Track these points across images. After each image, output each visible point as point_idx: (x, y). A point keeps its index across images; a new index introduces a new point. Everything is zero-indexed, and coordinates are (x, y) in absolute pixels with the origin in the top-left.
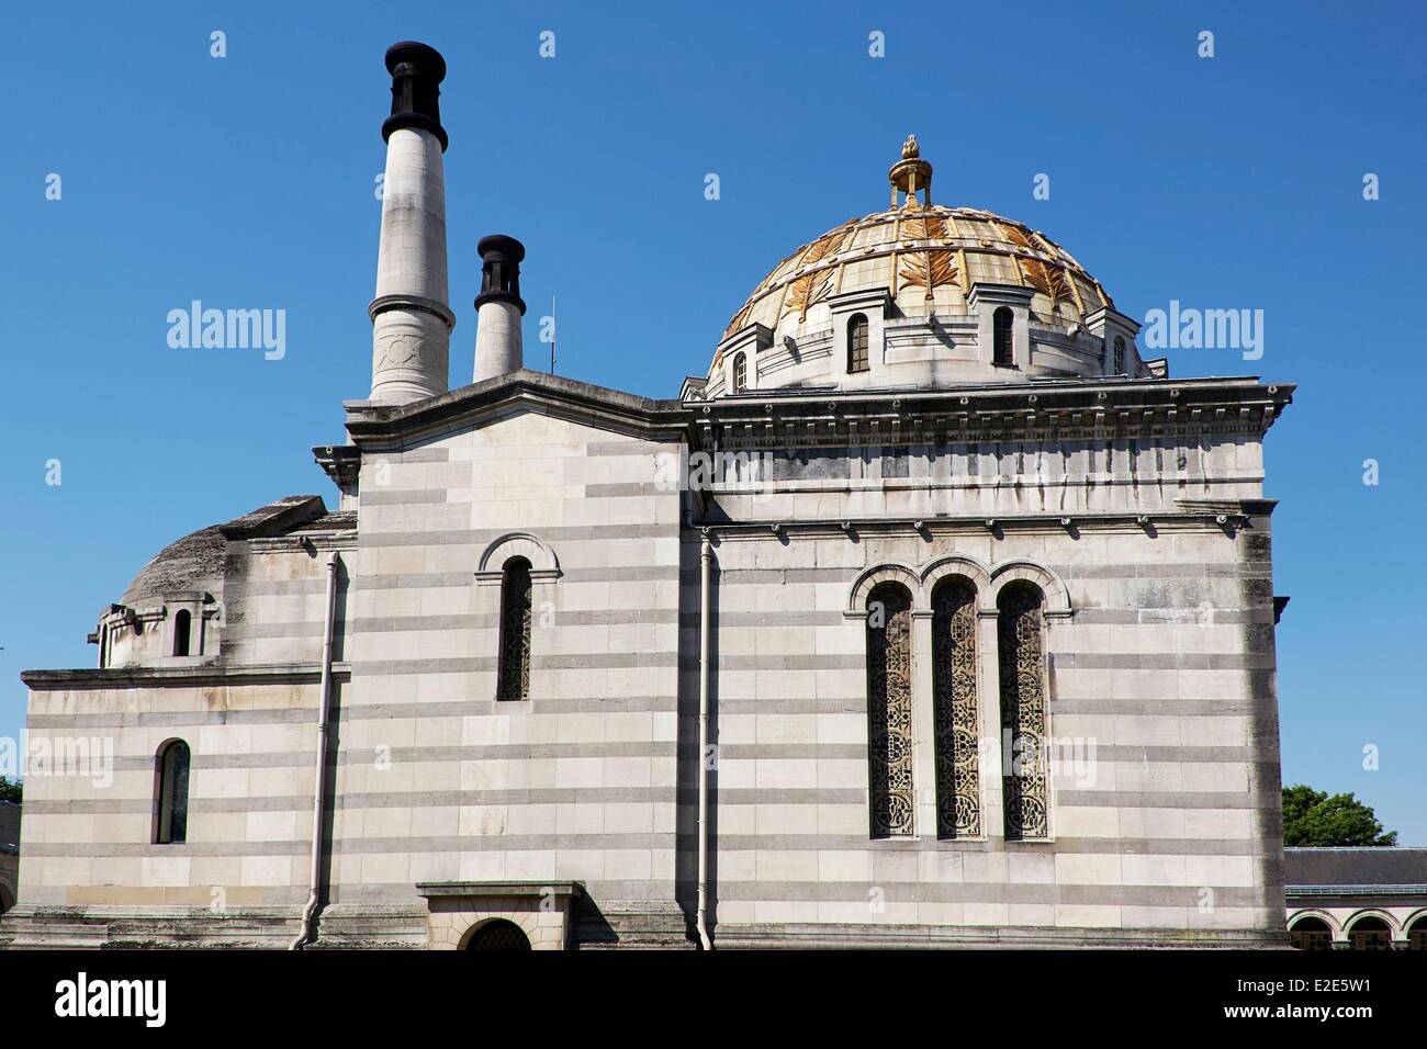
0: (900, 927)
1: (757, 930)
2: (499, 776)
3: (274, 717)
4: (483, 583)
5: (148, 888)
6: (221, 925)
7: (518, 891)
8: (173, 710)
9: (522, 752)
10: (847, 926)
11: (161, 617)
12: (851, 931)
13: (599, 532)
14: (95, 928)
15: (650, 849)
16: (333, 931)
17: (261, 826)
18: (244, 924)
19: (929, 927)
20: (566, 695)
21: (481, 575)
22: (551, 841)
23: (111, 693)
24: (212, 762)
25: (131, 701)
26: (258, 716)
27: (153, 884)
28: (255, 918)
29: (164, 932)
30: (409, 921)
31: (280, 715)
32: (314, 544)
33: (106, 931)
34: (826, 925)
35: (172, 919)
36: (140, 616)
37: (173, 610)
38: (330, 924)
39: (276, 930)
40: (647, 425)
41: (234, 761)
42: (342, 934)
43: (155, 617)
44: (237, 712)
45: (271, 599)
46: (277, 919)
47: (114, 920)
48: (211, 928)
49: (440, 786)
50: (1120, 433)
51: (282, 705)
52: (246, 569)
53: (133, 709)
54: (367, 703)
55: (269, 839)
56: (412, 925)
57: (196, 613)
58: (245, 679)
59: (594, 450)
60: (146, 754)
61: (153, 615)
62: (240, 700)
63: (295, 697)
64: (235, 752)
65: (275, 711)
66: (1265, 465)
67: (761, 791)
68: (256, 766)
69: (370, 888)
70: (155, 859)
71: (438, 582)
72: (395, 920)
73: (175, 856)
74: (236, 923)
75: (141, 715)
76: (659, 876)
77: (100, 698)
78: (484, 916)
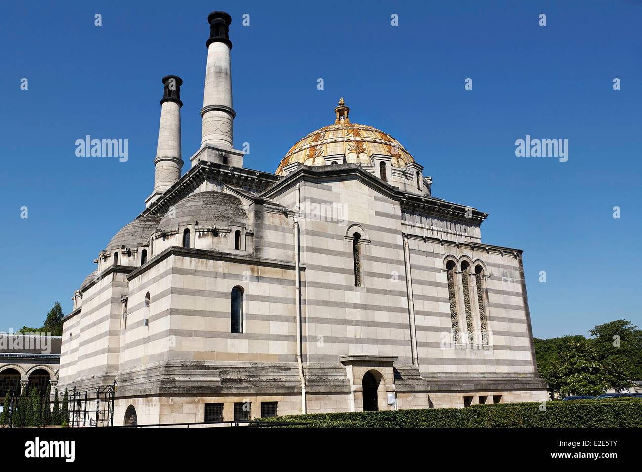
0: (464, 373)
1: (430, 375)
2: (357, 315)
3: (277, 282)
4: (347, 240)
5: (230, 353)
6: (266, 370)
7: (382, 360)
8: (238, 273)
9: (364, 307)
10: (452, 373)
11: (229, 231)
12: (453, 375)
13: (381, 229)
14: (213, 372)
15: (404, 346)
16: (313, 374)
17: (276, 328)
18: (275, 370)
19: (470, 373)
20: (375, 287)
21: (347, 237)
22: (376, 341)
23: (211, 262)
24: (254, 298)
25: (220, 266)
26: (271, 280)
27: (232, 351)
28: (279, 368)
29: (244, 374)
30: (337, 370)
31: (280, 281)
32: (288, 213)
33: (218, 374)
34: (447, 373)
35: (246, 368)
36: (218, 229)
37: (234, 229)
38: (310, 371)
39: (288, 373)
40: (393, 194)
41: (263, 299)
42: (316, 375)
43: (226, 231)
44: (263, 277)
45: (273, 232)
46: (288, 368)
47: (221, 368)
48: (263, 372)
49: (340, 317)
50: (453, 218)
51: (280, 277)
52: (263, 217)
53: (221, 270)
54: (313, 281)
55: (279, 334)
56: (339, 372)
57: (243, 232)
58: (266, 264)
59: (376, 199)
60: (227, 291)
61: (225, 230)
62: (264, 272)
63: (284, 274)
64: (263, 295)
65: (278, 279)
66: (481, 235)
67: (427, 327)
68: (272, 302)
69: (320, 356)
70: (233, 340)
71: (332, 237)
72: (333, 370)
73: (242, 339)
74: (272, 370)
75: (224, 274)
76: (408, 356)
77: (206, 264)
78: (370, 368)
